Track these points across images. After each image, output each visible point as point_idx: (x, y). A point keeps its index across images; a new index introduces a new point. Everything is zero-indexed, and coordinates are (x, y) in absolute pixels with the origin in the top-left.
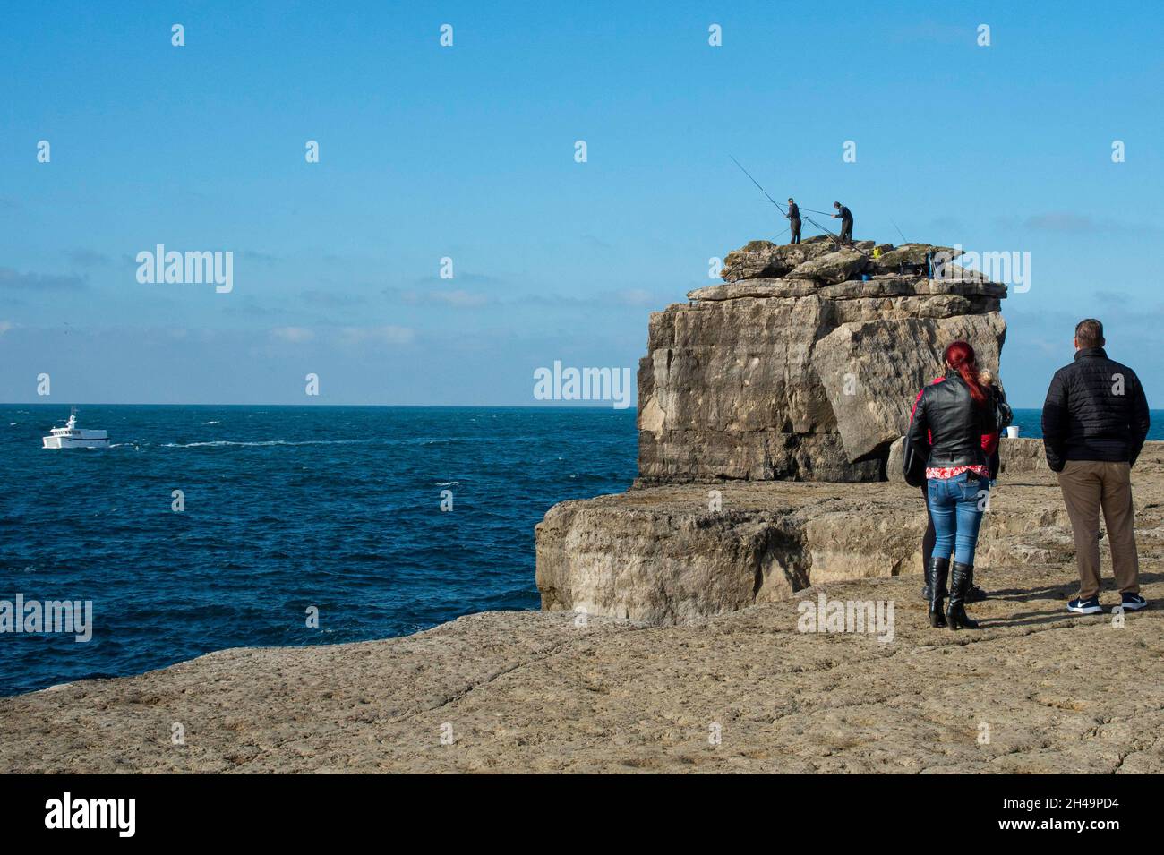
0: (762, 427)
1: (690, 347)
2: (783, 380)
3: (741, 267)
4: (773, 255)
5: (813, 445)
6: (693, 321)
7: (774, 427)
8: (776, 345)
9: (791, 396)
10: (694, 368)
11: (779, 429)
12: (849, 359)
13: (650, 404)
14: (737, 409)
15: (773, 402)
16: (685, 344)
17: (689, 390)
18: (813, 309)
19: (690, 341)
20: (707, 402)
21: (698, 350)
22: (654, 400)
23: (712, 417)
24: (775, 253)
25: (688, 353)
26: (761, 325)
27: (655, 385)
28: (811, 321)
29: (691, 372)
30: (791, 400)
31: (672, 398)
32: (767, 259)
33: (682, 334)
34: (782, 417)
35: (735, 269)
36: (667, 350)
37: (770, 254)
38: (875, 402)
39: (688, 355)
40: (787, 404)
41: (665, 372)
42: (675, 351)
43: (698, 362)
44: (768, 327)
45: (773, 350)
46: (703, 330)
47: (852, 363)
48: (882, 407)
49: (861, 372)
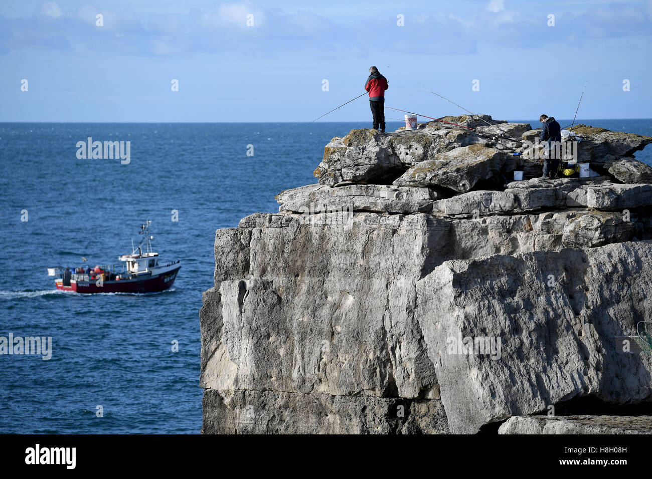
0: (357, 390)
1: (268, 277)
2: (383, 328)
3: (339, 166)
4: (381, 149)
5: (425, 415)
6: (272, 242)
7: (373, 389)
8: (374, 280)
9: (393, 349)
10: (273, 306)
11: (378, 393)
12: (451, 309)
13: (218, 354)
14: (326, 364)
15: (371, 356)
16: (263, 272)
17: (268, 336)
18: (419, 233)
19: (269, 269)
20: (290, 352)
21: (280, 281)
22: (224, 347)
23: (295, 375)
24: (384, 146)
25: (266, 285)
26: (354, 253)
27: (223, 329)
28: (417, 249)
29: (270, 312)
30: (394, 354)
31: (246, 346)
32: (373, 157)
33: (259, 258)
34: (383, 377)
35: (332, 168)
36: (237, 282)
37: (377, 149)
38: (480, 369)
39: (265, 289)
40: (389, 360)
41: (236, 311)
42: (249, 284)
43: (279, 298)
44: (365, 253)
45: (370, 285)
46: (286, 255)
47: (456, 313)
48: (488, 375)
49: (465, 328)
